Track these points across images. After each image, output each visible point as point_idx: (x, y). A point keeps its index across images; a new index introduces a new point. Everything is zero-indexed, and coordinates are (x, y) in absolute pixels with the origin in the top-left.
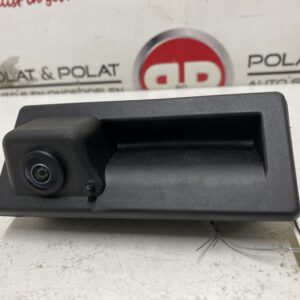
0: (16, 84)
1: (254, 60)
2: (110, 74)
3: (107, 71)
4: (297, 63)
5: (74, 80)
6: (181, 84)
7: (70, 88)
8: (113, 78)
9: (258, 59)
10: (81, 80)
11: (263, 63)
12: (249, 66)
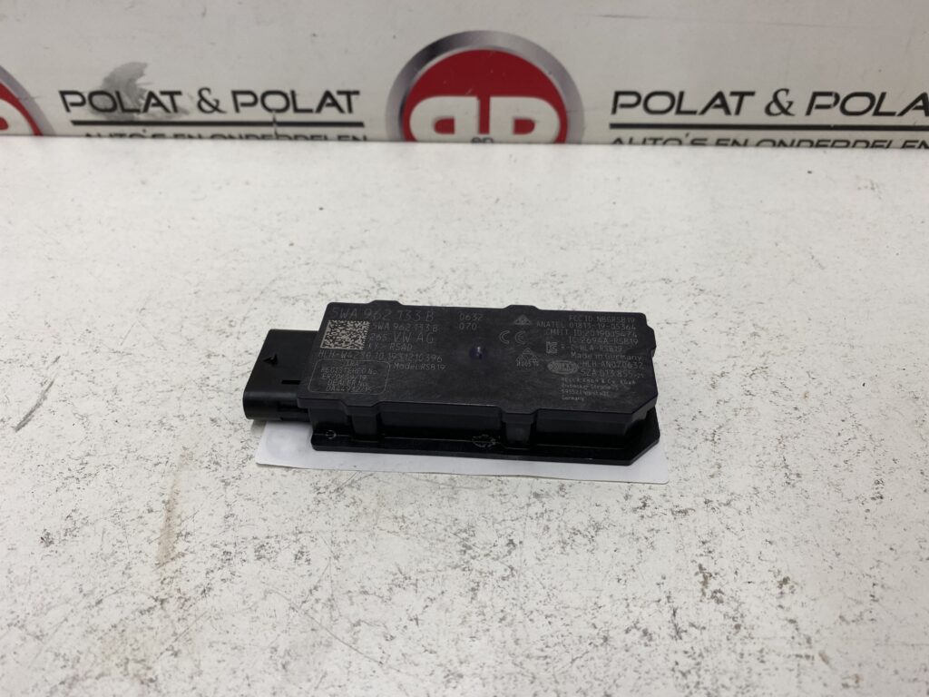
0: (142, 117)
1: (622, 100)
2: (341, 110)
3: (335, 104)
4: (704, 112)
5: (268, 117)
6: (482, 136)
7: (259, 131)
8: (346, 117)
9: (632, 99)
10: (281, 117)
11: (641, 107)
12: (614, 111)
